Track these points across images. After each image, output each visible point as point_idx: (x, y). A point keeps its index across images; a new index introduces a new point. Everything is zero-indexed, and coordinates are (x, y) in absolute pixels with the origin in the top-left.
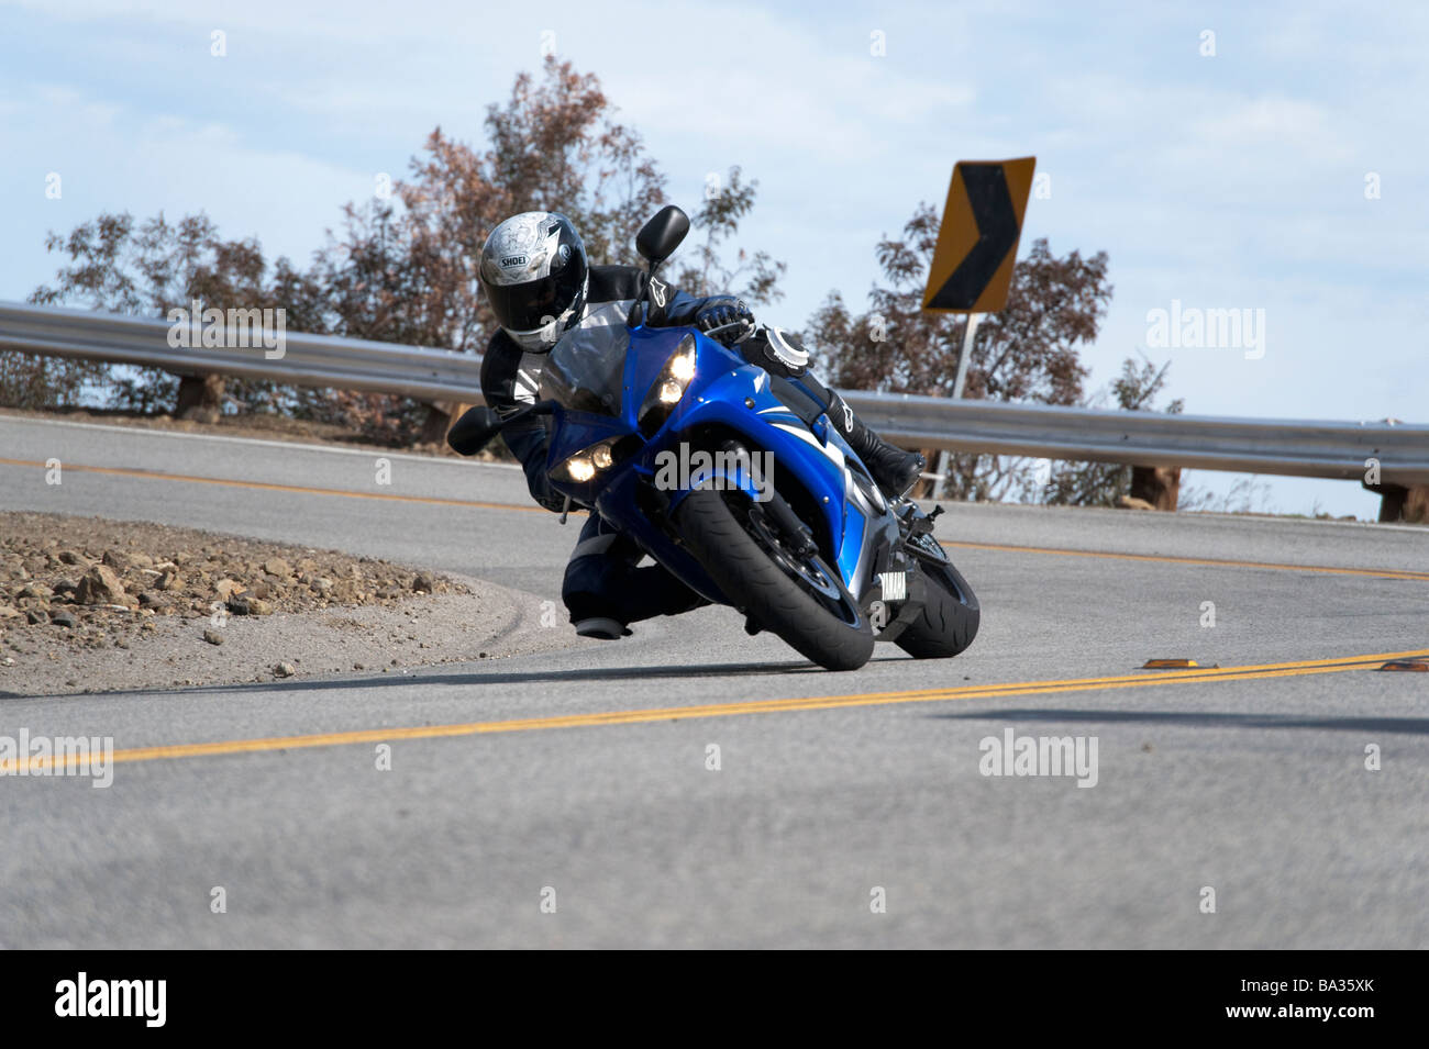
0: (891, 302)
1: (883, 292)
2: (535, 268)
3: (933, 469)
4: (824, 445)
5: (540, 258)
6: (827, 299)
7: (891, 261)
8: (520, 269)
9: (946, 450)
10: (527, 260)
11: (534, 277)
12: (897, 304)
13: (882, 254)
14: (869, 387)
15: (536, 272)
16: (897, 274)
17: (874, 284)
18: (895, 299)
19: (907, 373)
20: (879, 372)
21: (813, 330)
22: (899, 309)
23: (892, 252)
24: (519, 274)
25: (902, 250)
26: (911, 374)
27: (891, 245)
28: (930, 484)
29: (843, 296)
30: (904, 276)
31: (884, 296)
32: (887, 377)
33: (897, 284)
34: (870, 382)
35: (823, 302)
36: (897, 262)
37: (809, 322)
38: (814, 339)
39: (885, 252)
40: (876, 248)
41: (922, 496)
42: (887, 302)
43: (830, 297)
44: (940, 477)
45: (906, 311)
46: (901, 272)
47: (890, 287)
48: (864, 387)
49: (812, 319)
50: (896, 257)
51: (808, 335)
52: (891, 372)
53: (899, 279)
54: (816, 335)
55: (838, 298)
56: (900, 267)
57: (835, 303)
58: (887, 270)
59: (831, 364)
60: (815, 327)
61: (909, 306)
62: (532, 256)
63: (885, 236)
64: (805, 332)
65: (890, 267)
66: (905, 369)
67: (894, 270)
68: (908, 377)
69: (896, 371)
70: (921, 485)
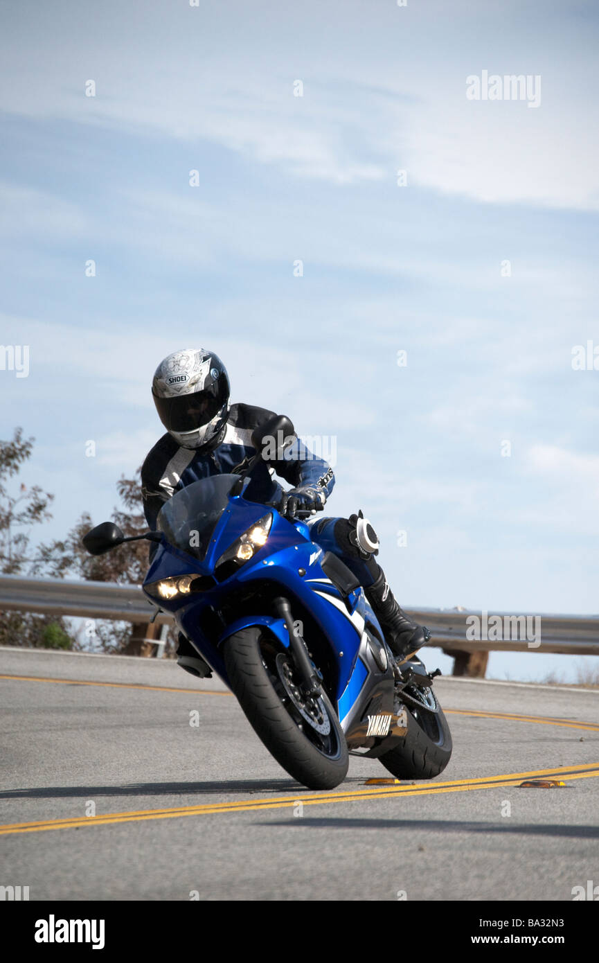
0: (127, 521)
1: (121, 514)
2: (193, 384)
3: (158, 637)
4: (351, 612)
5: (197, 377)
6: (81, 519)
7: (128, 493)
8: (182, 385)
9: (166, 623)
10: (187, 378)
11: (192, 390)
12: (131, 523)
13: (121, 488)
14: (112, 580)
15: (194, 387)
16: (131, 502)
17: (115, 509)
18: (129, 519)
19: (138, 570)
20: (119, 568)
21: (72, 541)
22: (133, 526)
23: (128, 487)
24: (181, 388)
25: (135, 486)
26: (141, 571)
27: (127, 482)
28: (156, 647)
29: (92, 517)
30: (135, 504)
31: (122, 517)
32: (125, 573)
33: (131, 509)
34: (113, 576)
35: (79, 520)
36: (131, 494)
37: (70, 535)
38: (72, 546)
39: (123, 487)
40: (117, 483)
41: (149, 656)
42: (124, 521)
43: (83, 517)
44: (162, 643)
45: (138, 528)
46: (134, 501)
47: (127, 511)
48: (109, 579)
49: (71, 532)
50: (131, 490)
51: (68, 544)
52: (127, 569)
53: (132, 506)
54: (74, 544)
55: (88, 518)
56: (133, 497)
57: (86, 522)
58: (124, 500)
59: (83, 563)
60: (74, 538)
61: (139, 524)
62: (191, 375)
63: (123, 476)
64: (66, 542)
65: (126, 497)
66: (136, 567)
67: (129, 499)
68: (138, 573)
69: (130, 569)
70: (149, 647)
